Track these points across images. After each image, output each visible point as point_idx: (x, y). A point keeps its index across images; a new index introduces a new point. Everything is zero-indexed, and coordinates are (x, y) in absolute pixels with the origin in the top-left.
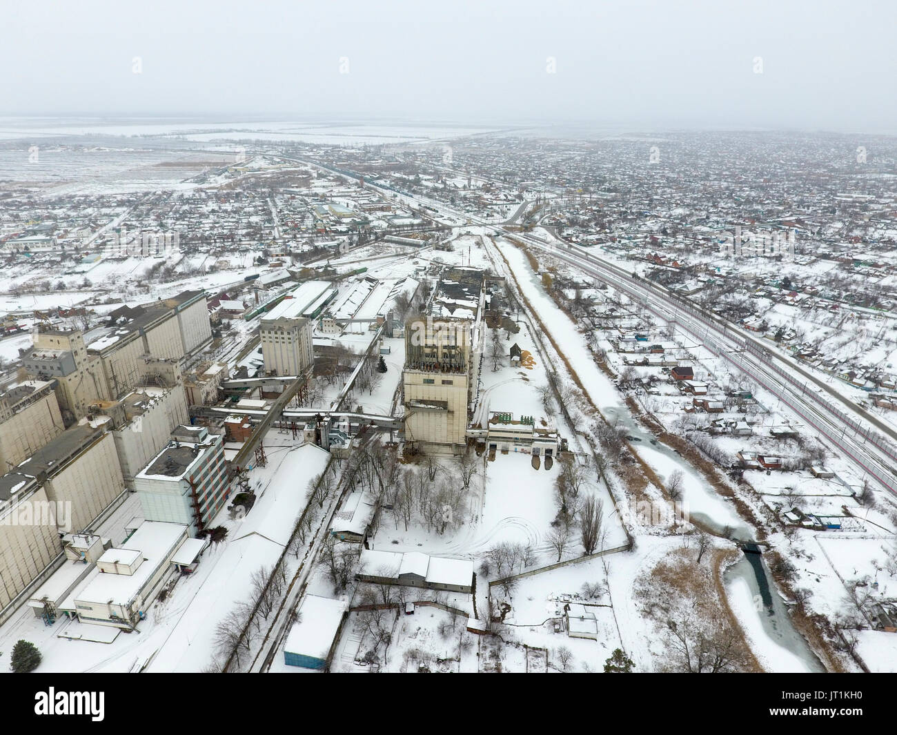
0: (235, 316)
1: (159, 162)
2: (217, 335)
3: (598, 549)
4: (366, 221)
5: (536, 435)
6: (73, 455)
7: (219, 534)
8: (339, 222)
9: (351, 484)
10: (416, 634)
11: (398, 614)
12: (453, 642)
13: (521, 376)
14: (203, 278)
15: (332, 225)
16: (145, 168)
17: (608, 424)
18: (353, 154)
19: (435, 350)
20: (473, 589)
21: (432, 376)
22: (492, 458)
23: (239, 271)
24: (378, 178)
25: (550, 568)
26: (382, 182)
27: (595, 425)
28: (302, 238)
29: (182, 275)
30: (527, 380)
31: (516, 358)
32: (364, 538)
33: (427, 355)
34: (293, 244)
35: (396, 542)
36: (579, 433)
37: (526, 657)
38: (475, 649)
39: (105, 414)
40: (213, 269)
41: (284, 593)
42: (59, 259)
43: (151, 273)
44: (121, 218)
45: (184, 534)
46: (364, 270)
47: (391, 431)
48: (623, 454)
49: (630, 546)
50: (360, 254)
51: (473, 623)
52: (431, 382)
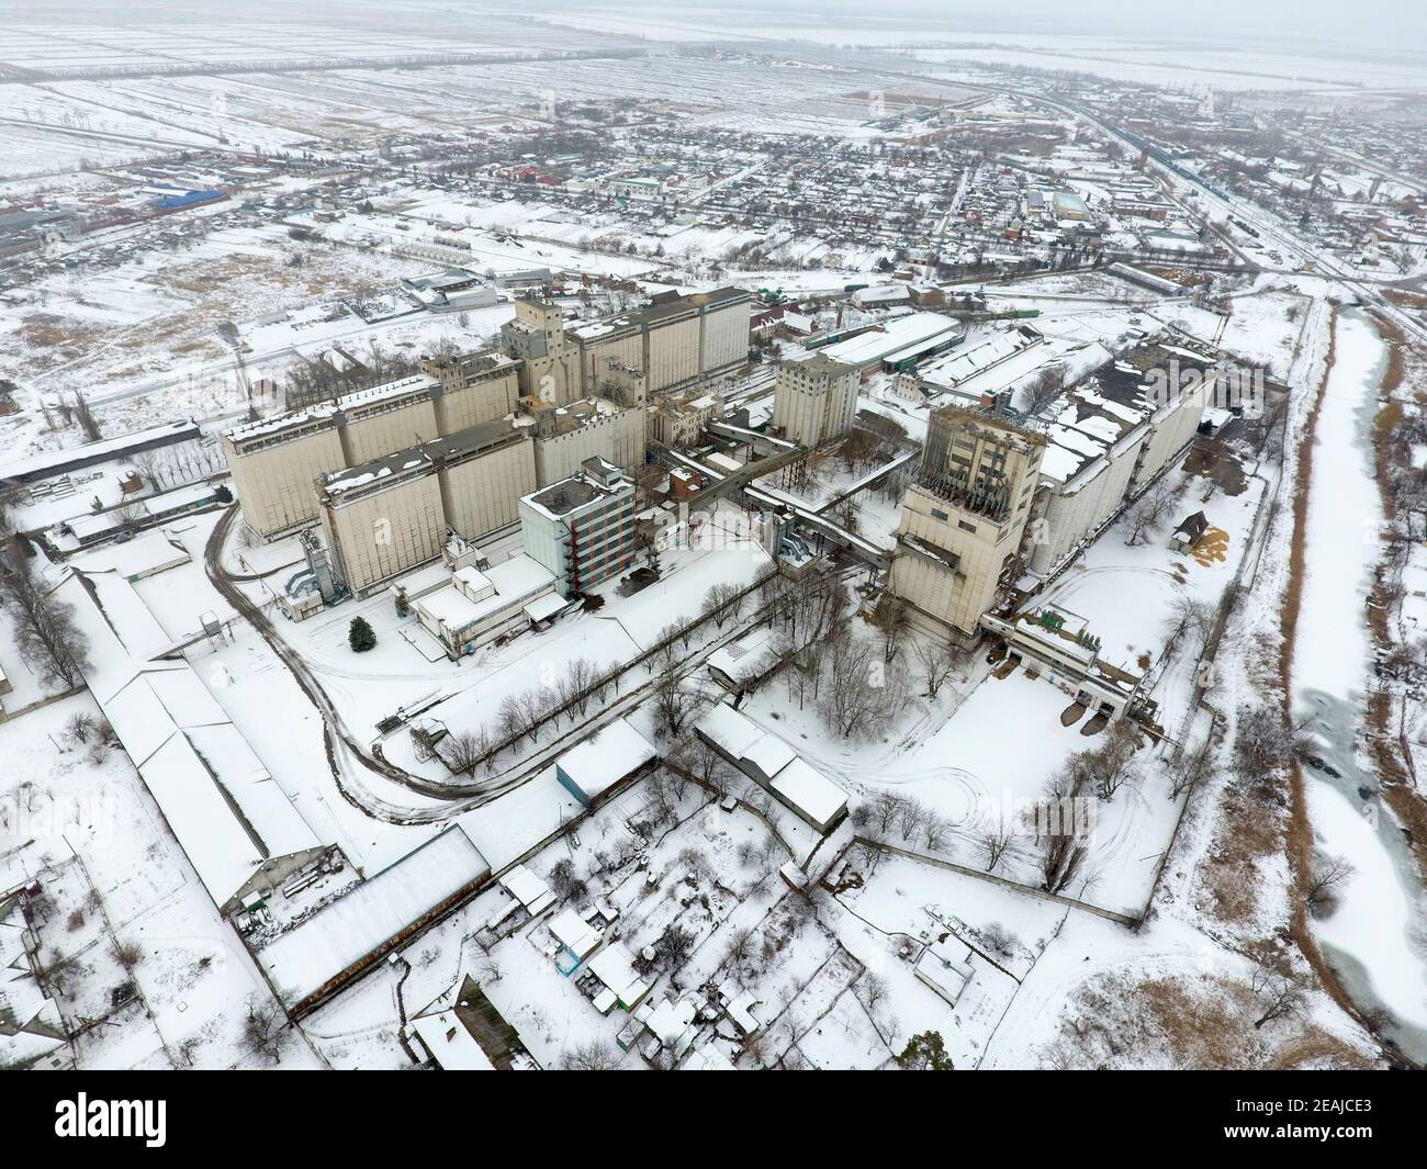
0: (795, 338)
1: (852, 90)
2: (754, 358)
3: (1070, 891)
4: (1104, 228)
5: (1095, 672)
6: (481, 450)
7: (594, 603)
8: (1051, 226)
9: (765, 619)
10: (714, 838)
11: (713, 801)
12: (751, 876)
13: (1175, 570)
14: (794, 274)
15: (1036, 229)
16: (829, 98)
17: (1287, 720)
18: (1172, 105)
19: (967, 469)
20: (828, 830)
21: (947, 508)
22: (1003, 673)
23: (848, 274)
24: (1186, 156)
25: (966, 872)
26: (1188, 165)
27: (1254, 709)
28: (972, 240)
29: (774, 265)
30: (1182, 581)
31: (1185, 537)
32: (743, 689)
33: (952, 473)
34: (951, 248)
35: (776, 716)
36: (1206, 706)
37: (828, 957)
38: (771, 901)
39: (533, 415)
40: (815, 264)
41: (609, 702)
42: (650, 213)
43: (734, 256)
44: (753, 169)
45: (550, 585)
46: (1034, 314)
47: (874, 568)
48: (1268, 781)
49: (1134, 923)
50: (1048, 286)
51: (790, 869)
52: (943, 517)
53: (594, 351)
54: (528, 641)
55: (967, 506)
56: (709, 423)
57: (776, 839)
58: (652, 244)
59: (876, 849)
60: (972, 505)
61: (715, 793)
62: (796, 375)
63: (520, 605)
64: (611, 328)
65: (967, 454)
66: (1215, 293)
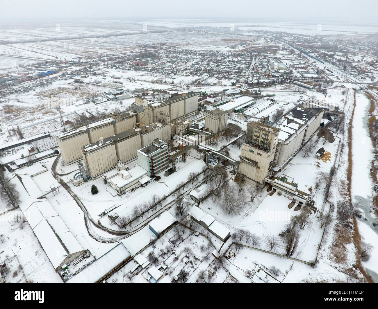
0: (210, 104)
1: (222, 38)
2: (199, 110)
3: (294, 256)
4: (291, 72)
5: (297, 193)
6: (126, 138)
7: (158, 179)
8: (277, 72)
9: (205, 181)
10: (193, 244)
11: (192, 234)
12: (204, 254)
13: (317, 164)
14: (209, 87)
15: (273, 73)
16: (217, 41)
17: (351, 204)
18: (307, 39)
19: (258, 138)
20: (225, 241)
21: (253, 149)
22: (271, 194)
23: (223, 87)
24: (312, 52)
25: (264, 251)
26: (313, 55)
27: (341, 202)
28: (256, 76)
29: (204, 85)
30: (319, 167)
31: (319, 155)
32: (200, 201)
33: (254, 140)
34: (251, 79)
35: (209, 209)
36: (328, 202)
37: (227, 278)
38: (210, 262)
40: (215, 84)
41: (163, 206)
42: (170, 72)
43: (193, 83)
44: (197, 60)
45: (146, 174)
46: (274, 95)
47: (234, 166)
48: (347, 222)
49: (313, 265)
50: (277, 88)
51: (215, 252)
52: (252, 152)
53: (156, 110)
54: (140, 190)
55: (259, 149)
56: (188, 128)
57: (211, 243)
58: (171, 81)
59: (239, 245)
60: (260, 148)
61: (193, 231)
62: (211, 114)
63: (138, 180)
64: (160, 104)
65: (258, 134)
66: (322, 88)
